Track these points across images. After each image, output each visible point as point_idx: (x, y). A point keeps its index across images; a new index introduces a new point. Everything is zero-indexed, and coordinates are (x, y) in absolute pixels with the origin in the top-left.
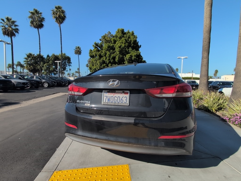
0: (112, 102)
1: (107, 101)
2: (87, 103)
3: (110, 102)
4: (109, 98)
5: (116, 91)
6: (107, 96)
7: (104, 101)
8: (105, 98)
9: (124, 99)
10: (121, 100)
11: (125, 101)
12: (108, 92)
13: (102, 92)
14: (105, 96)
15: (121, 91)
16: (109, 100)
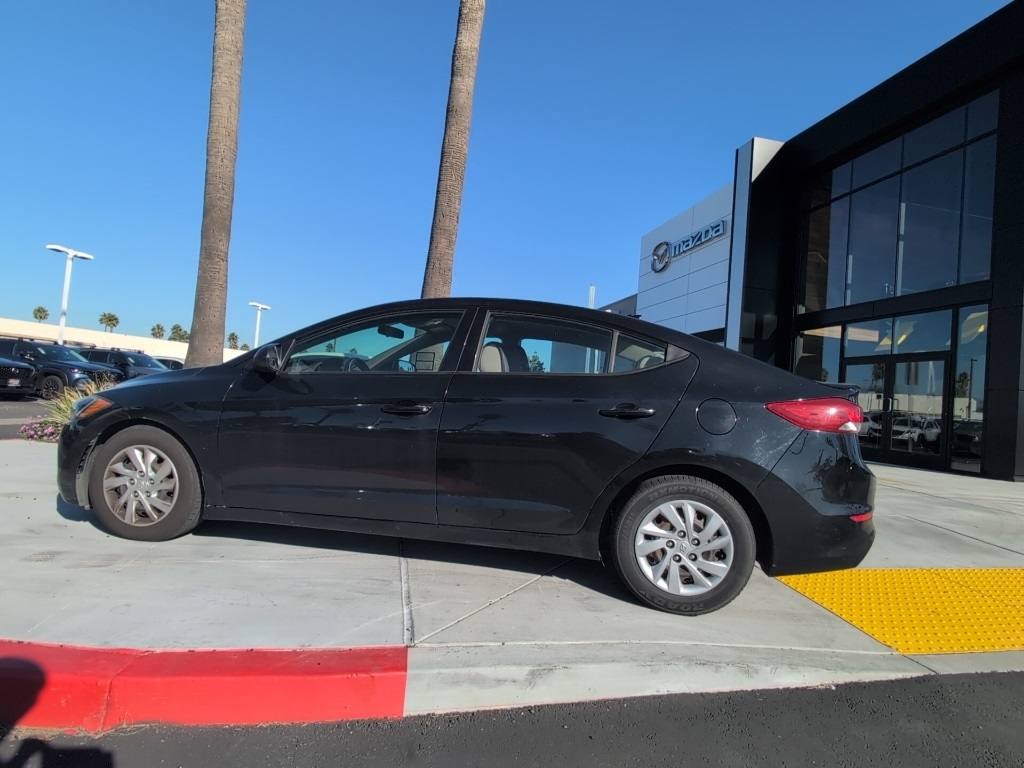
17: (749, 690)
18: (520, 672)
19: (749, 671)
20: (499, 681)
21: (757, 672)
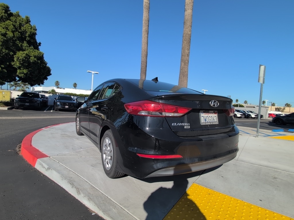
0: (208, 122)
1: (204, 122)
2: (186, 125)
3: (207, 122)
4: (205, 118)
5: (210, 111)
6: (203, 116)
7: (202, 122)
8: (202, 118)
9: (215, 118)
10: (214, 119)
11: (216, 120)
12: (204, 112)
13: (199, 113)
14: (202, 116)
15: (213, 111)
16: (205, 120)
17: (77, 198)
18: (46, 167)
19: (78, 192)
20: (44, 167)
21: (80, 194)
